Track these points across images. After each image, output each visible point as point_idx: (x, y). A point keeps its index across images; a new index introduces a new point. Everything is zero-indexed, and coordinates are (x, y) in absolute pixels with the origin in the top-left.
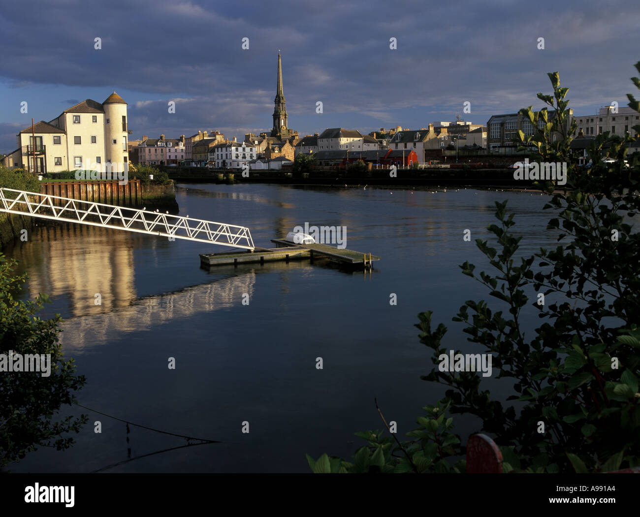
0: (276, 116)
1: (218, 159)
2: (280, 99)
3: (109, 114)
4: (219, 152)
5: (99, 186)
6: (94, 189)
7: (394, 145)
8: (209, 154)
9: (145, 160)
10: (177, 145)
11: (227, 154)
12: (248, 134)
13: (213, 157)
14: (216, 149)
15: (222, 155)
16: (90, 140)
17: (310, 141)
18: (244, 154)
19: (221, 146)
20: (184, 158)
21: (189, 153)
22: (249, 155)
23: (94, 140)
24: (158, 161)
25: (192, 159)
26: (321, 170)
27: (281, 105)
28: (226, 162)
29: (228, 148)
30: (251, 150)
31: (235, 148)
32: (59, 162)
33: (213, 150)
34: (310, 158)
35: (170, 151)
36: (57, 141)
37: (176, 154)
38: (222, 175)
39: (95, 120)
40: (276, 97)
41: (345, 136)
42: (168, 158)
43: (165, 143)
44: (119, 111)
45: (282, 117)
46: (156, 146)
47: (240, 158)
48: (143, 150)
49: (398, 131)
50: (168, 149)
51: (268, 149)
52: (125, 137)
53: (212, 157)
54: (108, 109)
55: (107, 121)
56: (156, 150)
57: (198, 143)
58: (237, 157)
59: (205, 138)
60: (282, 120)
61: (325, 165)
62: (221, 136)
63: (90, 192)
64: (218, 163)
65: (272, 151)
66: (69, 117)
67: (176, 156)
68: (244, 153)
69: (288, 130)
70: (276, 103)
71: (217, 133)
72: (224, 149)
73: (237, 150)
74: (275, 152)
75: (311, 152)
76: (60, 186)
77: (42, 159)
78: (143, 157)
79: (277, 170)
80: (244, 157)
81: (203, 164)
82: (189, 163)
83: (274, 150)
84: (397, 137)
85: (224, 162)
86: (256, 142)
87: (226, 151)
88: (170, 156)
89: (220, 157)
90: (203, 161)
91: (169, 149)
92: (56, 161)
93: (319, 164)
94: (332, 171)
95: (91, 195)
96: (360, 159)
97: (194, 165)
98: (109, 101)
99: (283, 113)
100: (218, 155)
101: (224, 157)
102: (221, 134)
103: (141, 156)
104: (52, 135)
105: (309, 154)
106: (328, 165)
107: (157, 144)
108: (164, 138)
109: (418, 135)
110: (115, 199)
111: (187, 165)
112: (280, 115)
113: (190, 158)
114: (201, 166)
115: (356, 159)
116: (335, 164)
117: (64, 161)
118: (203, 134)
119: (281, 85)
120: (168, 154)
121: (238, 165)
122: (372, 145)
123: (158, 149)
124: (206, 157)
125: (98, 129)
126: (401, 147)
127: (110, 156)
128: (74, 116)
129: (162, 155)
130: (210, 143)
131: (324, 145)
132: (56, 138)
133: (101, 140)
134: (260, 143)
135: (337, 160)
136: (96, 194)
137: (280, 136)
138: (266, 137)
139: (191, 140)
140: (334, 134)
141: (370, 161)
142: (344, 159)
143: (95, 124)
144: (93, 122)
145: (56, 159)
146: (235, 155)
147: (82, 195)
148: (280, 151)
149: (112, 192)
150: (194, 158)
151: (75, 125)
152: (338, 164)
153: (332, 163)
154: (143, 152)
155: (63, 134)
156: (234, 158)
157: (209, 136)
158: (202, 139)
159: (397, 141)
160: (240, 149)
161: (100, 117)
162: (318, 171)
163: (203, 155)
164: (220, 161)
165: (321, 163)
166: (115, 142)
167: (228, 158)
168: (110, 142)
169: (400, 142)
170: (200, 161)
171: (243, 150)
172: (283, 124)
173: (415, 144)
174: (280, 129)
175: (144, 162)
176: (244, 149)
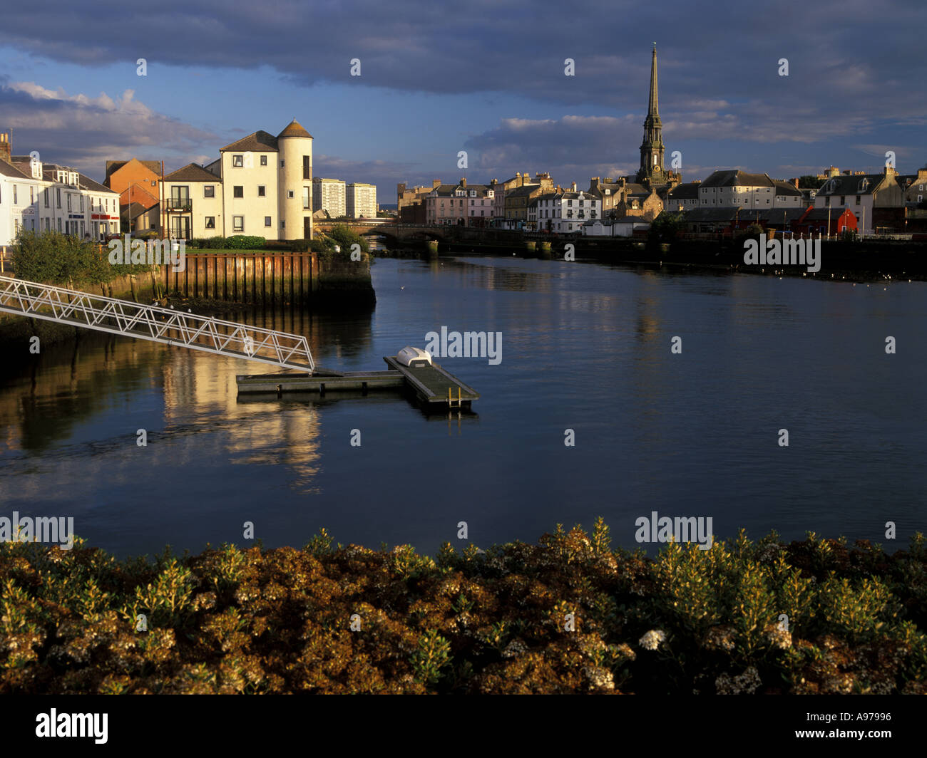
0: (646, 150)
1: (541, 217)
2: (653, 122)
3: (284, 153)
4: (542, 207)
5: (255, 261)
6: (247, 265)
7: (823, 199)
8: (528, 209)
9: (435, 216)
10: (486, 194)
11: (554, 211)
12: (595, 179)
13: (534, 214)
14: (539, 202)
15: (547, 211)
16: (256, 191)
17: (688, 191)
18: (581, 211)
19: (548, 197)
20: (495, 215)
21: (499, 207)
22: (590, 212)
23: (262, 191)
24: (454, 219)
25: (505, 217)
26: (693, 240)
27: (654, 131)
28: (553, 222)
29: (556, 201)
30: (593, 204)
31: (567, 200)
32: (211, 223)
33: (533, 204)
34: (678, 218)
35: (473, 204)
36: (209, 193)
37: (483, 209)
38: (534, 244)
39: (264, 161)
40: (647, 119)
41: (743, 184)
42: (470, 215)
43: (466, 192)
44: (300, 148)
45: (655, 151)
46: (452, 196)
47: (575, 216)
48: (432, 201)
49: (832, 176)
50: (470, 200)
51: (621, 203)
52: (308, 187)
53: (531, 214)
54: (283, 145)
55: (282, 164)
56: (452, 202)
57: (514, 192)
58: (570, 215)
59: (525, 185)
60: (655, 156)
61: (702, 231)
62: (549, 182)
63: (240, 269)
64: (541, 223)
65: (627, 206)
66: (228, 157)
67: (482, 212)
68: (582, 209)
69: (664, 173)
70: (645, 128)
71: (546, 176)
72: (550, 202)
73: (570, 203)
74: (633, 208)
75: (681, 209)
76: (197, 259)
77: (187, 219)
78: (432, 212)
79: (625, 237)
80: (581, 215)
81: (519, 224)
82: (500, 223)
83: (631, 205)
84: (829, 186)
85: (549, 223)
86: (608, 192)
87: (554, 205)
88: (473, 212)
89: (544, 216)
90: (519, 221)
91: (473, 201)
92: (207, 222)
93: (692, 228)
94: (711, 241)
95: (242, 274)
96: (755, 222)
97: (506, 227)
98: (286, 134)
99: (656, 144)
100: (541, 211)
101: (550, 215)
102: (551, 179)
103: (430, 211)
104: (202, 184)
105: (677, 213)
106: (705, 231)
107: (454, 193)
108: (465, 184)
109: (866, 182)
110: (277, 281)
111: (496, 226)
112: (652, 147)
113: (501, 215)
114: (515, 228)
115: (748, 222)
116: (717, 230)
117: (218, 223)
118: (523, 178)
119: (656, 99)
120: (471, 209)
121: (570, 228)
122: (790, 199)
123: (454, 200)
124: (525, 213)
125: (269, 176)
126: (835, 202)
127: (284, 216)
128: (234, 156)
129: (462, 210)
130: (531, 192)
131: (709, 199)
132: (208, 189)
133: (272, 191)
134: (613, 192)
135: (720, 223)
136: (249, 273)
137: (648, 181)
138: (624, 184)
139: (504, 188)
140: (724, 180)
141: (773, 226)
142: (731, 221)
143: (263, 167)
144: (262, 164)
145: (208, 220)
146: (566, 213)
147: (228, 273)
148: (641, 205)
149: (273, 270)
150: (508, 215)
151: (236, 169)
152: (721, 230)
153: (712, 228)
154: (432, 204)
155: (219, 183)
156: (564, 216)
157: (532, 181)
158: (521, 185)
159: (828, 193)
160: (575, 202)
161: (272, 157)
162: (688, 240)
163: (519, 210)
164: (544, 221)
165: (695, 227)
166: (291, 194)
167: (556, 216)
168: (284, 194)
169: (832, 195)
170: (515, 221)
171: (580, 205)
172: (655, 163)
173: (858, 199)
174: (650, 171)
175: (434, 221)
176: (581, 203)
